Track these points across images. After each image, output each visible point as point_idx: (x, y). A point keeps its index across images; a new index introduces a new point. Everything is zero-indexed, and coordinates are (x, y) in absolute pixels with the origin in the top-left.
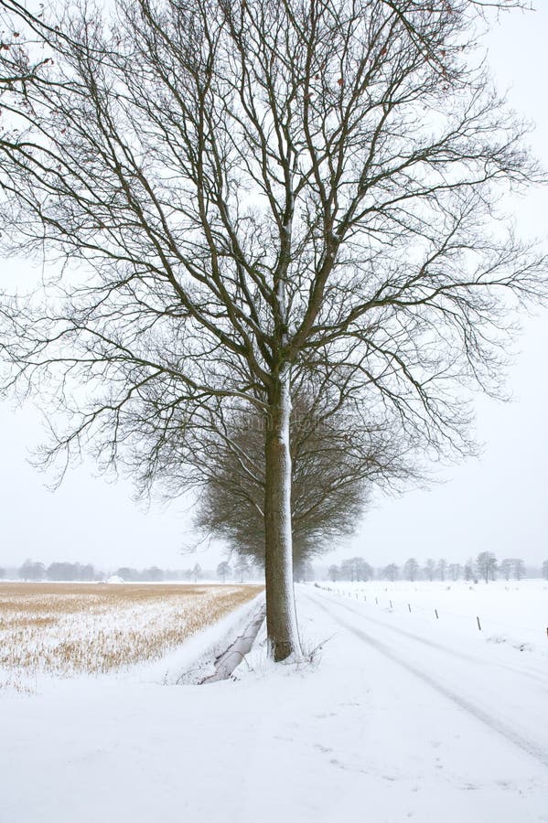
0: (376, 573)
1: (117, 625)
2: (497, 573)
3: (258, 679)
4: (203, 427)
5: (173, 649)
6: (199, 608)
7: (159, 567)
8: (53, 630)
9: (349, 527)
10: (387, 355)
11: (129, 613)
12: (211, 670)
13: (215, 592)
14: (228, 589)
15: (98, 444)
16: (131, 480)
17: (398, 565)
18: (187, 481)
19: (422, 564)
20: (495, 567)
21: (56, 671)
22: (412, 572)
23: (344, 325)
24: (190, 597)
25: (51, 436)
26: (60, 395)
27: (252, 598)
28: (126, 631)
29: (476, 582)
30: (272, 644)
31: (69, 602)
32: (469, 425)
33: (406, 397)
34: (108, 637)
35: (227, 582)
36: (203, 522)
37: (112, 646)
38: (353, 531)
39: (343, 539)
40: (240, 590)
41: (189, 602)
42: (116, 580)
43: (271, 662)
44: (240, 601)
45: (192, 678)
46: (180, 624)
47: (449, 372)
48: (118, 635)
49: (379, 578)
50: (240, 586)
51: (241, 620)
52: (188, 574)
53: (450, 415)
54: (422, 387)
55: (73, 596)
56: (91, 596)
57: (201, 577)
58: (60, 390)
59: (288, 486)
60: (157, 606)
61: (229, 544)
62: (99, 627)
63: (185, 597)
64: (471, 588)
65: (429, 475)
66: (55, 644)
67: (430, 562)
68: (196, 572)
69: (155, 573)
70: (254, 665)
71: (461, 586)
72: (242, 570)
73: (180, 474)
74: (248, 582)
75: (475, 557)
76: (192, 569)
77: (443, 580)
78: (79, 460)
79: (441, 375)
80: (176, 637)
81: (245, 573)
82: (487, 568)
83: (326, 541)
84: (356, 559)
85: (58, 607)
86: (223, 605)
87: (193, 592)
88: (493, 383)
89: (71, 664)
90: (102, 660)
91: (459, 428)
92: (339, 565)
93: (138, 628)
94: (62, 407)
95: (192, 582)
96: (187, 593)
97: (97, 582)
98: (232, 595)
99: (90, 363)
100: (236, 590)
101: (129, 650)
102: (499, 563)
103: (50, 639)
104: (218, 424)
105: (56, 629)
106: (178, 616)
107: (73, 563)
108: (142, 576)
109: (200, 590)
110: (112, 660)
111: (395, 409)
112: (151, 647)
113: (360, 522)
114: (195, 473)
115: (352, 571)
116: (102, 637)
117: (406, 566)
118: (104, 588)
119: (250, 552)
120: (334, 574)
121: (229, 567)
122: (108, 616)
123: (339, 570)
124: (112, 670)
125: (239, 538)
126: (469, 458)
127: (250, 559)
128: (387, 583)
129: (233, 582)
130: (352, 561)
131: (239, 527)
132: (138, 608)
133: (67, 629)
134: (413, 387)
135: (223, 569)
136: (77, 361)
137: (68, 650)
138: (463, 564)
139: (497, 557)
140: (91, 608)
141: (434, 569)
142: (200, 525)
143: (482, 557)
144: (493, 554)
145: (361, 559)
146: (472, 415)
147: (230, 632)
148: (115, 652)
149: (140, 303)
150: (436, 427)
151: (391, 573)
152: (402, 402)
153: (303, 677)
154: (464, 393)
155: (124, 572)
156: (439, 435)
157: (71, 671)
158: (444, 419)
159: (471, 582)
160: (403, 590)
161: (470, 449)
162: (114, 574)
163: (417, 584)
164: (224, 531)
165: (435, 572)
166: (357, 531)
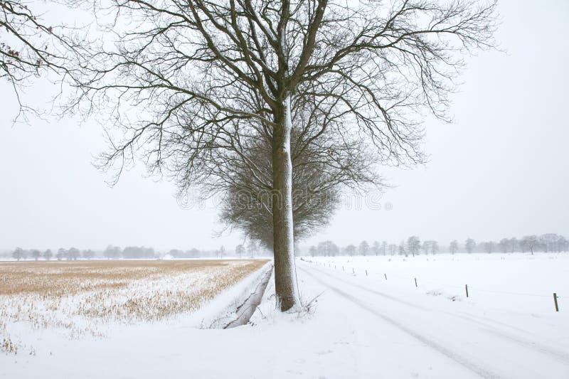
0: (340, 251)
1: (169, 287)
2: (420, 250)
3: (270, 324)
4: (225, 147)
5: (207, 302)
6: (224, 275)
7: (197, 249)
8: (124, 291)
9: (325, 219)
10: (362, 88)
11: (177, 278)
12: (234, 317)
13: (234, 264)
14: (242, 262)
15: (147, 152)
16: (173, 182)
17: (355, 246)
18: (215, 187)
19: (371, 245)
20: (419, 247)
21: (124, 320)
22: (364, 250)
23: (330, 65)
24: (218, 267)
25: (110, 144)
26: (116, 114)
27: (259, 268)
28: (174, 291)
29: (407, 256)
30: (280, 299)
31: (135, 273)
32: (420, 141)
33: (375, 120)
34: (161, 295)
35: (243, 258)
36: (226, 216)
37: (166, 301)
38: (328, 222)
39: (321, 228)
40: (252, 262)
41: (218, 271)
42: (169, 258)
43: (278, 312)
44: (252, 270)
45: (221, 323)
46: (211, 286)
47: (406, 102)
48: (169, 294)
49: (343, 254)
50: (252, 260)
51: (253, 282)
52: (217, 253)
53: (407, 132)
54: (387, 112)
55: (140, 268)
56: (152, 268)
57: (225, 254)
58: (116, 110)
59: (289, 183)
60: (195, 273)
61: (244, 232)
62: (156, 288)
63: (215, 268)
64: (404, 260)
65: (384, 182)
66: (125, 300)
67: (376, 243)
68: (222, 252)
69: (194, 252)
70: (266, 314)
71: (397, 259)
72: (252, 250)
73: (209, 182)
74: (256, 258)
75: (406, 240)
76: (219, 249)
77: (385, 255)
78: (132, 163)
79: (400, 104)
80: (209, 294)
81: (254, 252)
82: (414, 247)
83: (309, 230)
84: (328, 242)
85: (128, 275)
86: (240, 273)
87: (219, 265)
88: (442, 107)
89: (134, 313)
90: (157, 311)
91: (413, 142)
92: (316, 246)
93: (183, 288)
94: (118, 124)
95: (219, 258)
96: (216, 265)
97: (156, 259)
98: (246, 266)
99: (139, 89)
100: (249, 263)
101: (176, 303)
102: (422, 244)
103: (121, 297)
104: (236, 145)
105: (127, 290)
106: (210, 280)
107: (139, 246)
108: (186, 255)
109: (225, 263)
110: (164, 311)
111: (366, 128)
112: (193, 301)
113: (333, 216)
114: (220, 181)
115: (325, 250)
116: (158, 295)
117: (360, 247)
118: (160, 263)
119: (258, 237)
120: (313, 252)
121: (244, 248)
122: (163, 281)
123: (316, 249)
124: (164, 318)
125: (251, 228)
126: (419, 164)
127: (258, 242)
128: (348, 257)
129: (246, 258)
130: (324, 243)
131: (251, 220)
132: (183, 275)
133: (133, 290)
134: (380, 112)
135: (240, 249)
136: (129, 87)
137: (133, 305)
138: (398, 244)
139: (421, 240)
140: (151, 276)
141: (379, 248)
142: (225, 218)
143: (411, 239)
144: (418, 238)
145: (330, 242)
146: (423, 133)
147: (246, 290)
148: (166, 305)
149: (178, 52)
150: (396, 142)
151: (350, 250)
152: (372, 124)
153: (302, 322)
154: (417, 118)
155: (174, 252)
156: (398, 148)
157: (134, 319)
158: (402, 136)
159: (404, 256)
160: (359, 262)
161: (419, 158)
162: (168, 253)
163: (367, 257)
164: (240, 223)
165: (379, 250)
166: (331, 222)
